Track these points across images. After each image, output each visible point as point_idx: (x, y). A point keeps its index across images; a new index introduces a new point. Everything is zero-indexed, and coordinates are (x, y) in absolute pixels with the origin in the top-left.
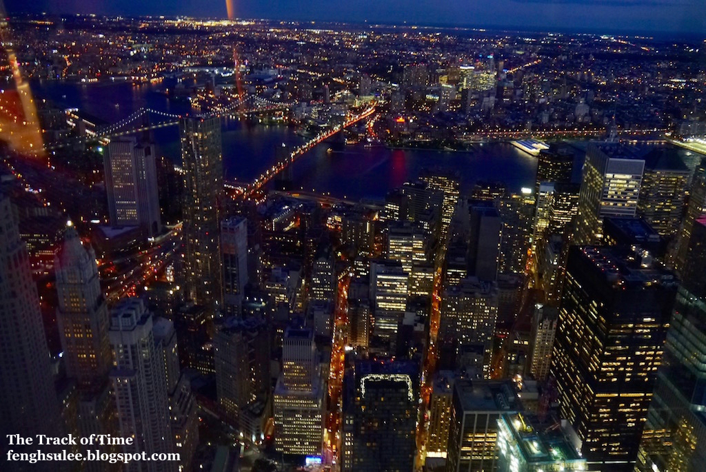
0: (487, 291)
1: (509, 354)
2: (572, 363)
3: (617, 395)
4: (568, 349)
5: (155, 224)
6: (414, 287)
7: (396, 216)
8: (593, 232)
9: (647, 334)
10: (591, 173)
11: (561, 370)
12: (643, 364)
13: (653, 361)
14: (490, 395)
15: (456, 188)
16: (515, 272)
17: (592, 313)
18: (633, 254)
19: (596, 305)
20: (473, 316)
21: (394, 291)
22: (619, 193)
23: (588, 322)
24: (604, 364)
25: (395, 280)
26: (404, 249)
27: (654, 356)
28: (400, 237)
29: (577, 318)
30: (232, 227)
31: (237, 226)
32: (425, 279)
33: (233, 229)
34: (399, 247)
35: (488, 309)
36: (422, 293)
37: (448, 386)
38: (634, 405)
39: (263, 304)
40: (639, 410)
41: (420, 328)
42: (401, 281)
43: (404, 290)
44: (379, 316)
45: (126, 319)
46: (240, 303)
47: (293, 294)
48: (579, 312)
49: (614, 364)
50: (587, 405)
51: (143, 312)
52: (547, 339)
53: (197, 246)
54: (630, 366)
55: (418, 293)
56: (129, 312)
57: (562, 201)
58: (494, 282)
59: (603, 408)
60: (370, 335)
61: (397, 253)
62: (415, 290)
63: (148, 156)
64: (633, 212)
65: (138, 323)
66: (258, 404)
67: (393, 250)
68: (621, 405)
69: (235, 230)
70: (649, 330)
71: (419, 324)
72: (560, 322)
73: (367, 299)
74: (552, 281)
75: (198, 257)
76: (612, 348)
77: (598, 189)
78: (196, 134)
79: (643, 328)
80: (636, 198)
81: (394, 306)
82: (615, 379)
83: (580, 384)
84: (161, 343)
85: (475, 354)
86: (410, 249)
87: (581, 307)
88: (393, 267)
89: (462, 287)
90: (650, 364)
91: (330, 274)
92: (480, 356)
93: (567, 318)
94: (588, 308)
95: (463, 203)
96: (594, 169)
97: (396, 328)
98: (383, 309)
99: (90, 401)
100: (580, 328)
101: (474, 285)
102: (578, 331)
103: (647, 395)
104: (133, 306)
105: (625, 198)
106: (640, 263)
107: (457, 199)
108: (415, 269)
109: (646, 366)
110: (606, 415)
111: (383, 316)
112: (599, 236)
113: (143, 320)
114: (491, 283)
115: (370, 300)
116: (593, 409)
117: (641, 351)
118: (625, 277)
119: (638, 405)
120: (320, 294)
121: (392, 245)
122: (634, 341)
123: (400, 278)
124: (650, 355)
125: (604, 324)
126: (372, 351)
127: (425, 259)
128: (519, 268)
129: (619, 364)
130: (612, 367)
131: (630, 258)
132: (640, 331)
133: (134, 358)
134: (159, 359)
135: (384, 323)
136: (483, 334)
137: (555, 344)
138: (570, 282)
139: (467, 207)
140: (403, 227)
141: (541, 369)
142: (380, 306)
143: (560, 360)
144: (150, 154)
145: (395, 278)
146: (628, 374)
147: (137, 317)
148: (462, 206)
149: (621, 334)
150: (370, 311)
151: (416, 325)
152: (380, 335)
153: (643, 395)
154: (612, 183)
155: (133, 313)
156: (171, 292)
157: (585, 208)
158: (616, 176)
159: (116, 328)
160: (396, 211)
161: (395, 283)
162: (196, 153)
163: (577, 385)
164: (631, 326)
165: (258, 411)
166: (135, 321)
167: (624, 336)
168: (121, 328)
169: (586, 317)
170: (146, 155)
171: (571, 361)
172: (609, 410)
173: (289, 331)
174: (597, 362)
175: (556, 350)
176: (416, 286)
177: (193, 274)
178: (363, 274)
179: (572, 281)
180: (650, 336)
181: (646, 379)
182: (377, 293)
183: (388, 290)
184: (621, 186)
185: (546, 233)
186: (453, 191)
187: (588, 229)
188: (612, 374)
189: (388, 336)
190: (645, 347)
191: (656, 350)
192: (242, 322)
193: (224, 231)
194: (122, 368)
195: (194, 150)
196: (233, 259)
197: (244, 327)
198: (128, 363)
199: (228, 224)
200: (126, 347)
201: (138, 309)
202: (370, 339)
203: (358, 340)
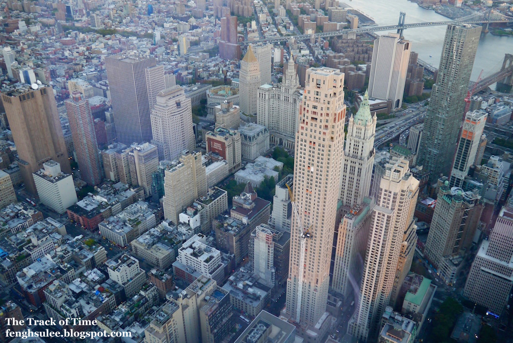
5: (399, 100)
30: (475, 118)
31: (479, 119)
33: (475, 120)
39: (482, 184)
45: (396, 173)
51: (407, 171)
56: (399, 169)
66: (458, 257)
69: (477, 121)
104: (402, 165)
133: (393, 202)
144: (407, 49)
155: (401, 169)
159: (388, 178)
165: (457, 262)
166: (401, 176)
168: (391, 179)
192: (463, 193)
193: (467, 121)
194: (383, 206)
195: (454, 51)
196: (469, 143)
197: (464, 198)
198: (388, 204)
199: (473, 115)
200: (390, 192)
201: (405, 168)
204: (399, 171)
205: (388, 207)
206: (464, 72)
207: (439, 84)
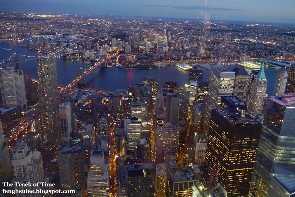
0: (175, 128)
1: (185, 154)
2: (216, 158)
3: (235, 170)
4: (214, 152)
5: (25, 105)
6: (143, 128)
7: (133, 98)
8: (216, 102)
9: (246, 144)
10: (214, 78)
11: (210, 160)
12: (245, 156)
13: (248, 155)
14: (183, 174)
15: (157, 85)
16: (183, 119)
17: (223, 137)
18: (237, 111)
19: (225, 133)
20: (170, 139)
21: (135, 130)
22: (226, 86)
23: (221, 140)
24: (230, 158)
25: (135, 126)
26: (138, 112)
27: (249, 153)
28: (136, 107)
29: (217, 139)
31: (66, 106)
32: (147, 124)
33: (65, 108)
34: (136, 111)
35: (176, 136)
36: (147, 130)
37: (163, 170)
38: (241, 173)
39: (79, 140)
40: (244, 175)
41: (147, 145)
42: (138, 126)
43: (139, 130)
44: (129, 141)
45: (20, 153)
46: (69, 140)
47: (91, 134)
48: (217, 136)
49: (234, 157)
50: (223, 175)
51: (27, 149)
52: (200, 147)
53: (47, 115)
54: (240, 158)
55: (145, 130)
56: (21, 150)
57: (200, 89)
58: (177, 124)
59: (230, 176)
60: (126, 150)
61: (135, 114)
62: (143, 129)
63: (20, 75)
64: (231, 93)
65: (26, 155)
67: (133, 112)
68: (237, 174)
69: (66, 108)
70: (247, 143)
71: (146, 144)
72: (209, 141)
73: (123, 135)
74: (199, 122)
75: (47, 120)
76: (233, 151)
77: (217, 84)
78: (45, 66)
79: (244, 142)
80: (232, 88)
81: (135, 137)
82: (234, 164)
83: (220, 166)
84: (36, 163)
85: (172, 155)
86: (140, 112)
87: (218, 134)
88: (134, 120)
89: (165, 127)
90: (247, 156)
91: (106, 124)
92: (174, 156)
93: (212, 139)
94: (221, 135)
95: (161, 91)
96: (215, 76)
97: (137, 146)
98: (131, 138)
100: (218, 143)
101: (169, 126)
102: (218, 144)
103: (247, 169)
104: (23, 147)
105: (228, 88)
106: (241, 115)
107: (157, 90)
108: (143, 120)
109: (246, 157)
110: (231, 179)
111: (131, 141)
112: (219, 103)
113: (28, 153)
114: (176, 125)
115: (125, 135)
116: (226, 176)
117: (244, 151)
118: (236, 121)
119: (243, 173)
120: (102, 133)
121: (133, 111)
122: (241, 147)
123: (137, 125)
124: (247, 153)
125: (229, 141)
126: (127, 157)
127: (147, 116)
128: (185, 118)
129: (235, 157)
130: (233, 158)
131: (236, 113)
132: (243, 143)
133: (24, 171)
134: (35, 170)
135: (131, 144)
136: (174, 147)
137: (207, 150)
138: (213, 124)
139: (162, 93)
140: (137, 103)
141: (199, 160)
142: (129, 137)
143: (210, 157)
144: (21, 74)
145: (135, 125)
146: (239, 161)
147: (25, 152)
148: (160, 93)
149: (236, 145)
150: (125, 139)
151: (145, 144)
152: (130, 150)
153: (245, 169)
154: (223, 82)
155: (23, 150)
156: (36, 137)
157: (212, 92)
158: (225, 79)
159: (15, 158)
160: (132, 96)
161: (135, 127)
162: (45, 74)
163: (218, 167)
164: (240, 141)
165: (80, 188)
166: (24, 154)
167: (237, 146)
168: (18, 158)
169: (221, 139)
170: (19, 75)
171: (215, 157)
172: (232, 176)
173: (93, 152)
174: (227, 157)
175: (208, 152)
176: (144, 127)
177: (45, 128)
178: (120, 123)
179: (214, 124)
180: (247, 145)
181: (246, 162)
182: (128, 132)
183: (133, 130)
184: (227, 83)
185: (195, 102)
186: (156, 86)
187: (213, 101)
188: (233, 161)
189: (133, 150)
190: (245, 149)
191: (249, 151)
192: (71, 149)
193: (61, 109)
194: (18, 176)
195: (44, 73)
196: (65, 121)
197: (72, 151)
198: (21, 174)
199: (62, 105)
200: (20, 166)
201: (25, 148)
202: (126, 152)
203: (120, 152)
204: (21, 152)
205: (22, 176)
206: (53, 83)
207: (42, 91)
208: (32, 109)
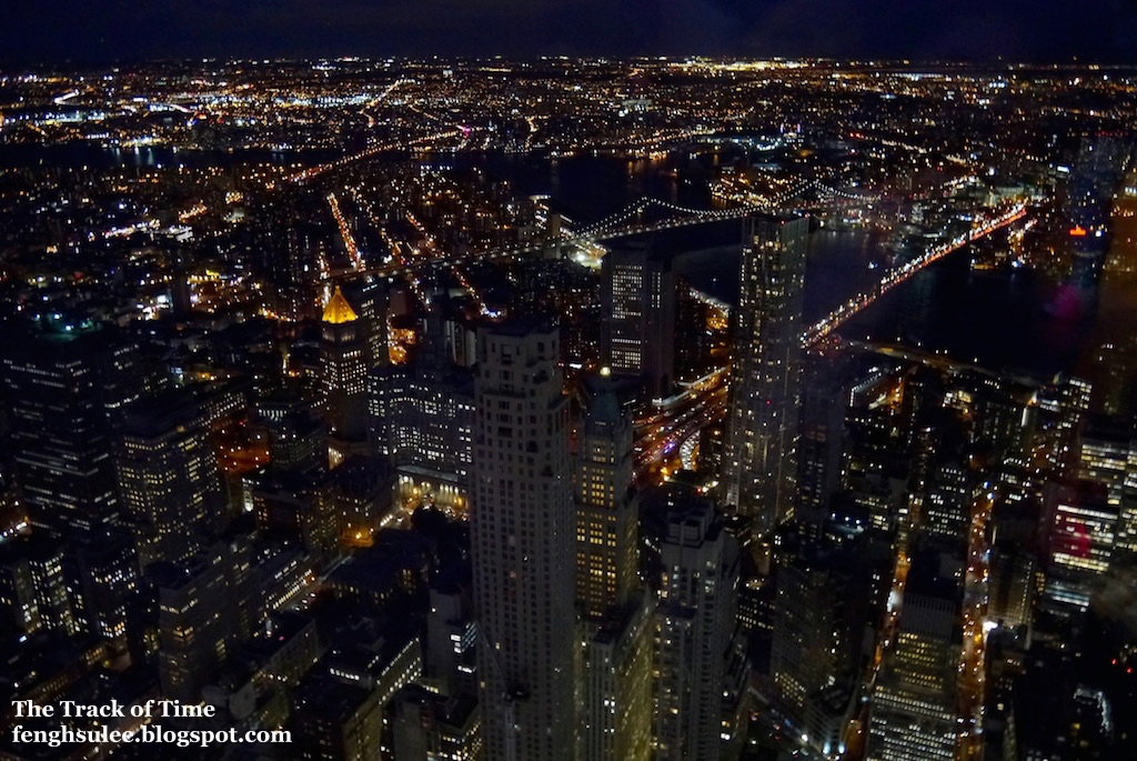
5: (665, 378)
6: (1122, 535)
7: (1085, 402)
21: (1088, 537)
25: (1092, 518)
26: (1109, 464)
28: (1103, 442)
34: (1100, 459)
39: (860, 529)
42: (1102, 522)
43: (1109, 538)
44: (1054, 577)
45: (692, 528)
46: (822, 522)
47: (896, 516)
53: (750, 421)
55: (1131, 546)
56: (696, 518)
60: (1033, 608)
61: (1095, 469)
62: (1123, 540)
65: (706, 537)
66: (838, 692)
67: (1086, 462)
75: (748, 439)
78: (771, 244)
81: (1085, 564)
86: (1120, 465)
88: (1089, 493)
91: (962, 491)
97: (1086, 604)
98: (1064, 566)
99: (607, 643)
108: (1128, 502)
111: (1063, 580)
113: (713, 534)
120: (941, 523)
121: (1087, 455)
123: (1102, 515)
126: (1038, 636)
135: (1062, 591)
142: (1056, 560)
145: (1092, 513)
147: (704, 527)
150: (1038, 566)
152: (1051, 612)
155: (702, 519)
156: (705, 490)
159: (675, 540)
160: (1084, 393)
161: (1092, 523)
162: (766, 273)
165: (838, 706)
168: (682, 542)
170: (665, 271)
176: (1126, 532)
177: (736, 464)
178: (1016, 497)
183: (1076, 534)
189: (1066, 615)
201: (707, 515)
202: (1034, 616)
203: (1008, 614)
204: (695, 524)
208: (685, 394)
